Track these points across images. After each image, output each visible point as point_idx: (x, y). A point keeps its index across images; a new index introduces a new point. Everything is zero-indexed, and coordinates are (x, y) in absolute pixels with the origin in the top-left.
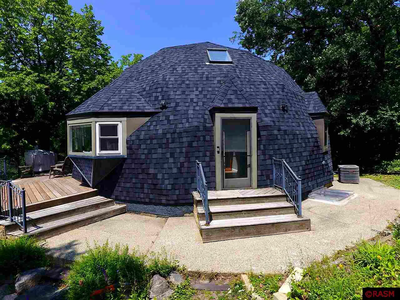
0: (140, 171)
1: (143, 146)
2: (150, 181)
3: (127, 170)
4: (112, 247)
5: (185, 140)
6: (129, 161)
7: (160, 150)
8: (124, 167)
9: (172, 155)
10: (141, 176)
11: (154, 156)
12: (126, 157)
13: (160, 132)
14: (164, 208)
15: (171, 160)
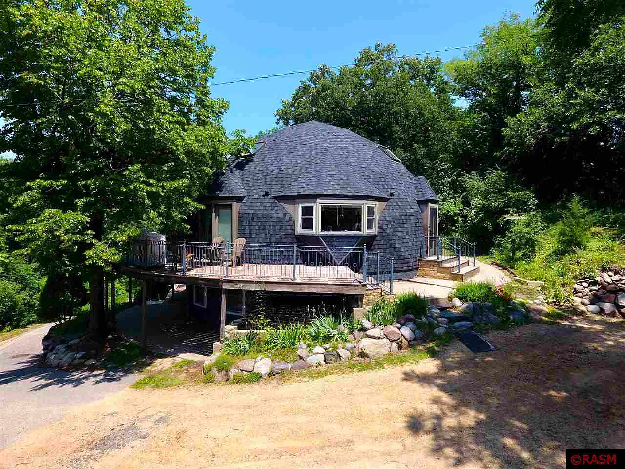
0: (388, 246)
1: (390, 226)
2: (395, 254)
3: (377, 246)
4: (406, 292)
5: (412, 221)
6: (378, 238)
7: (400, 229)
8: (374, 244)
9: (407, 232)
10: (388, 250)
11: (398, 234)
12: (377, 235)
13: (398, 215)
14: (404, 273)
15: (407, 236)
